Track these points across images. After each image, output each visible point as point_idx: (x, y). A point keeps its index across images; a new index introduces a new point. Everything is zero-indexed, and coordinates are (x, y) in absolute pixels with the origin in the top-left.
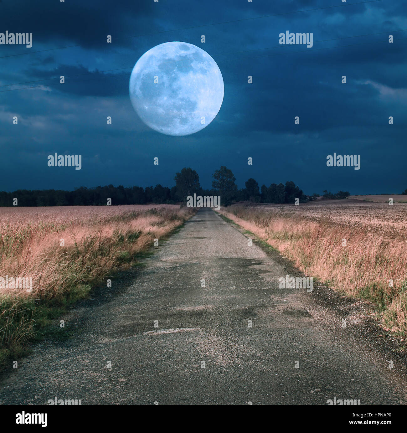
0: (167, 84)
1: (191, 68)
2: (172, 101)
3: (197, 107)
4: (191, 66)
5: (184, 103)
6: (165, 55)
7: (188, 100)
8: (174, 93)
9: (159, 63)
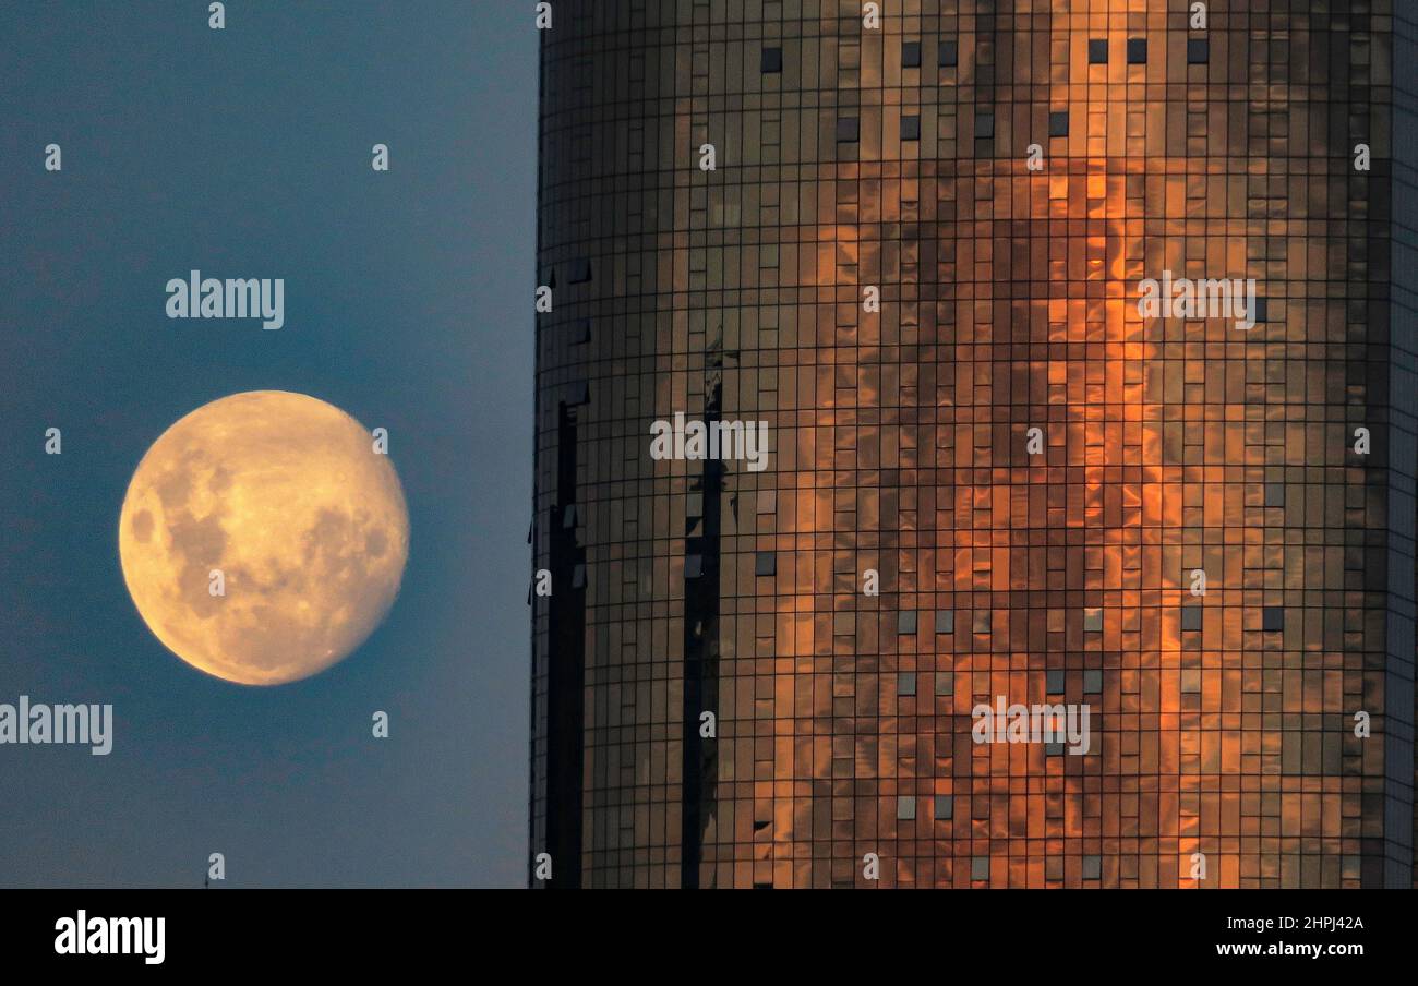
0: (256, 599)
1: (211, 521)
2: (312, 585)
3: (336, 507)
4: (205, 520)
5: (319, 550)
6: (166, 594)
7: (311, 538)
8: (285, 581)
9: (191, 614)
